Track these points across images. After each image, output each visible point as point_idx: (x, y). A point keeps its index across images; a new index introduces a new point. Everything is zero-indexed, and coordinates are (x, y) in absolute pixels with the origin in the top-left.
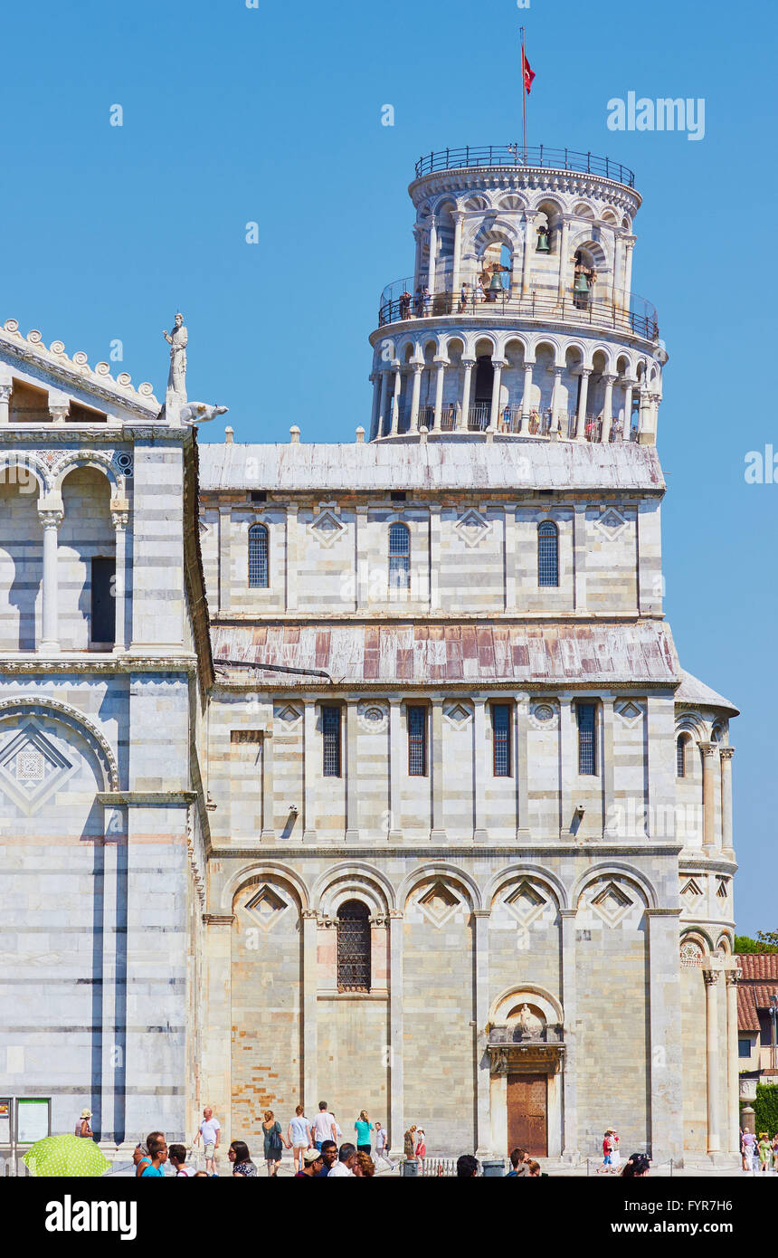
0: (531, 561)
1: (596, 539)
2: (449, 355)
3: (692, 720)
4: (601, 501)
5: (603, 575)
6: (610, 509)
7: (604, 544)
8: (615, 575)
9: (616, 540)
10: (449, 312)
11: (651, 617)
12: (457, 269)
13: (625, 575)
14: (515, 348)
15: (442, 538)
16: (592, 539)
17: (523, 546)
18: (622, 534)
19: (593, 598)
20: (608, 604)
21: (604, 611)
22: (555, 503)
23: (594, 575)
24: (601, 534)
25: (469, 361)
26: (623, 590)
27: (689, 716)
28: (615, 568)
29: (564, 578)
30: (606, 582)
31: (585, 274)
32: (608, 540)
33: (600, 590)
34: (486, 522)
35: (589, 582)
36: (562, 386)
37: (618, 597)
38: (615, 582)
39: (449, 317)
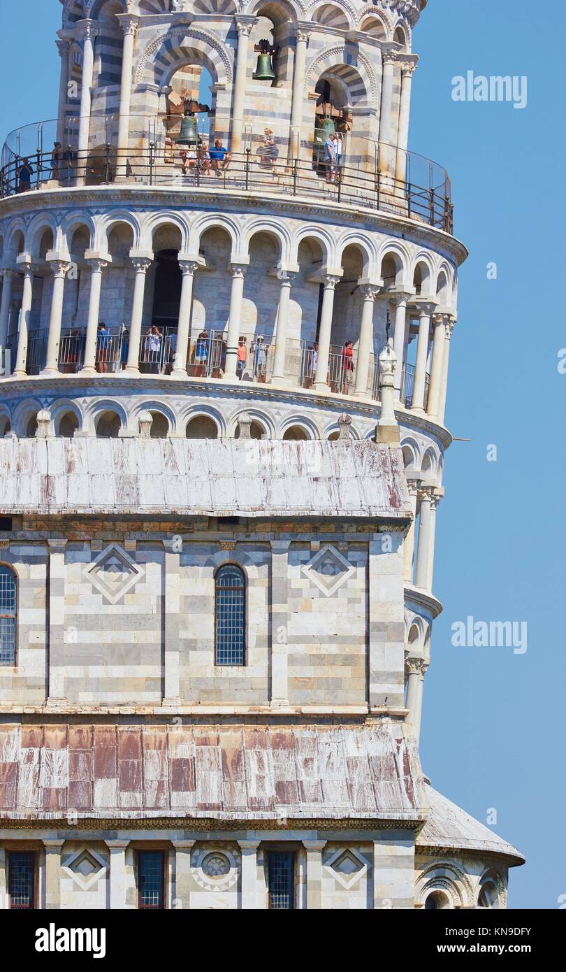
0: (204, 626)
1: (305, 595)
2: (111, 250)
3: (448, 873)
4: (312, 534)
5: (315, 649)
6: (326, 547)
7: (317, 602)
8: (333, 649)
9: (336, 595)
10: (111, 178)
11: (386, 714)
12: (125, 108)
13: (349, 649)
14: (216, 239)
15: (68, 589)
16: (298, 592)
17: (192, 603)
18: (345, 586)
19: (297, 683)
20: (321, 694)
21: (314, 704)
22: (242, 538)
23: (301, 649)
24: (313, 586)
25: (142, 260)
26: (345, 672)
27: (445, 866)
28: (333, 639)
29: (255, 652)
30: (319, 660)
31: (333, 118)
32: (322, 595)
33: (309, 672)
34: (135, 566)
35: (292, 660)
36: (293, 303)
37: (335, 685)
38: (331, 660)
39: (111, 187)
